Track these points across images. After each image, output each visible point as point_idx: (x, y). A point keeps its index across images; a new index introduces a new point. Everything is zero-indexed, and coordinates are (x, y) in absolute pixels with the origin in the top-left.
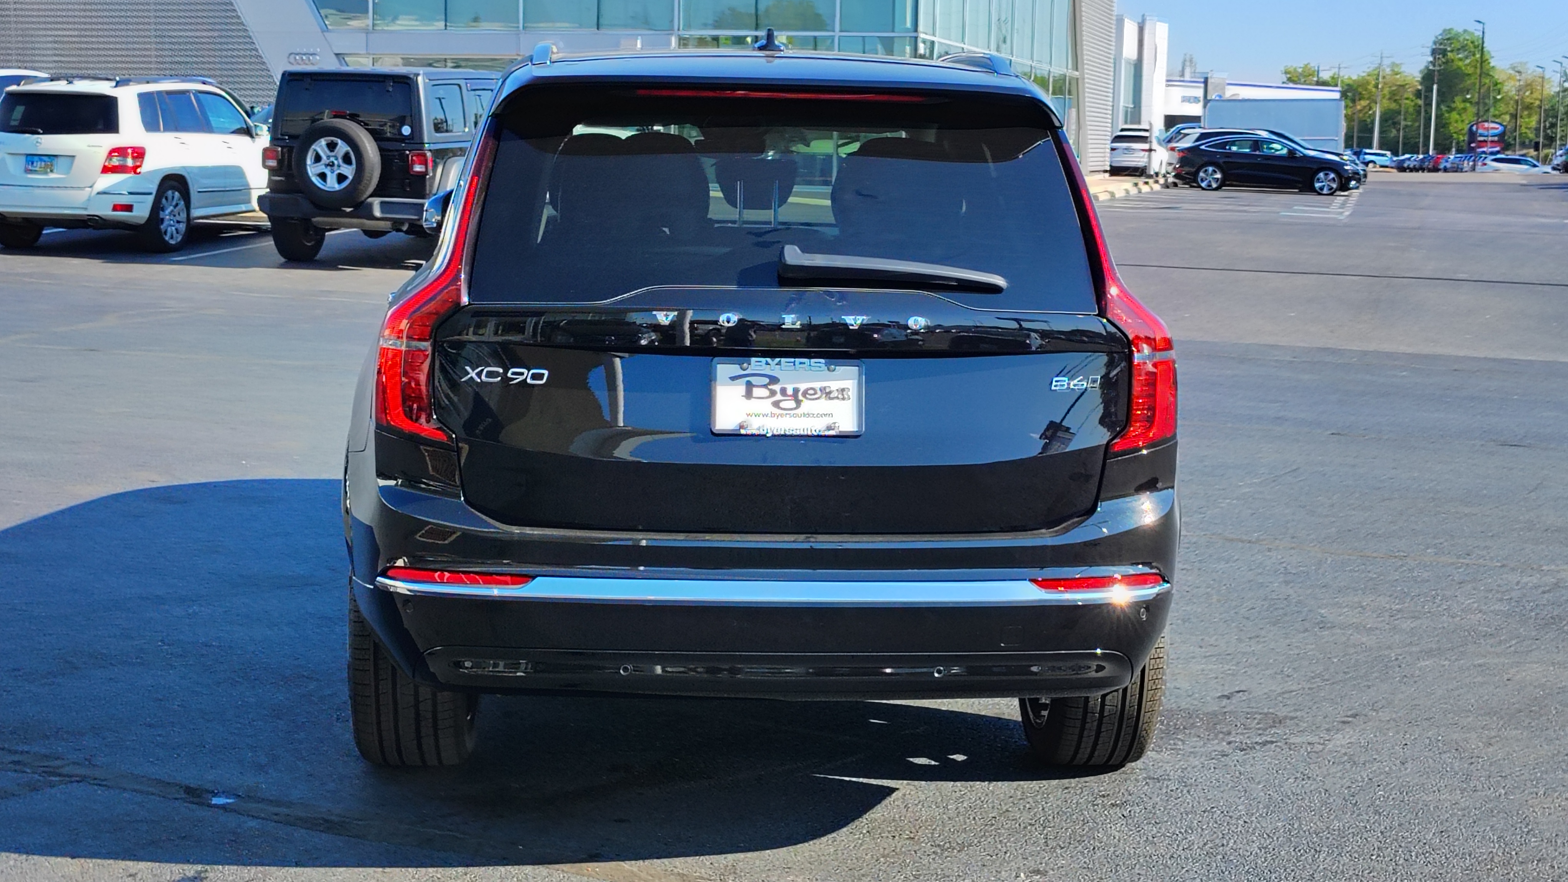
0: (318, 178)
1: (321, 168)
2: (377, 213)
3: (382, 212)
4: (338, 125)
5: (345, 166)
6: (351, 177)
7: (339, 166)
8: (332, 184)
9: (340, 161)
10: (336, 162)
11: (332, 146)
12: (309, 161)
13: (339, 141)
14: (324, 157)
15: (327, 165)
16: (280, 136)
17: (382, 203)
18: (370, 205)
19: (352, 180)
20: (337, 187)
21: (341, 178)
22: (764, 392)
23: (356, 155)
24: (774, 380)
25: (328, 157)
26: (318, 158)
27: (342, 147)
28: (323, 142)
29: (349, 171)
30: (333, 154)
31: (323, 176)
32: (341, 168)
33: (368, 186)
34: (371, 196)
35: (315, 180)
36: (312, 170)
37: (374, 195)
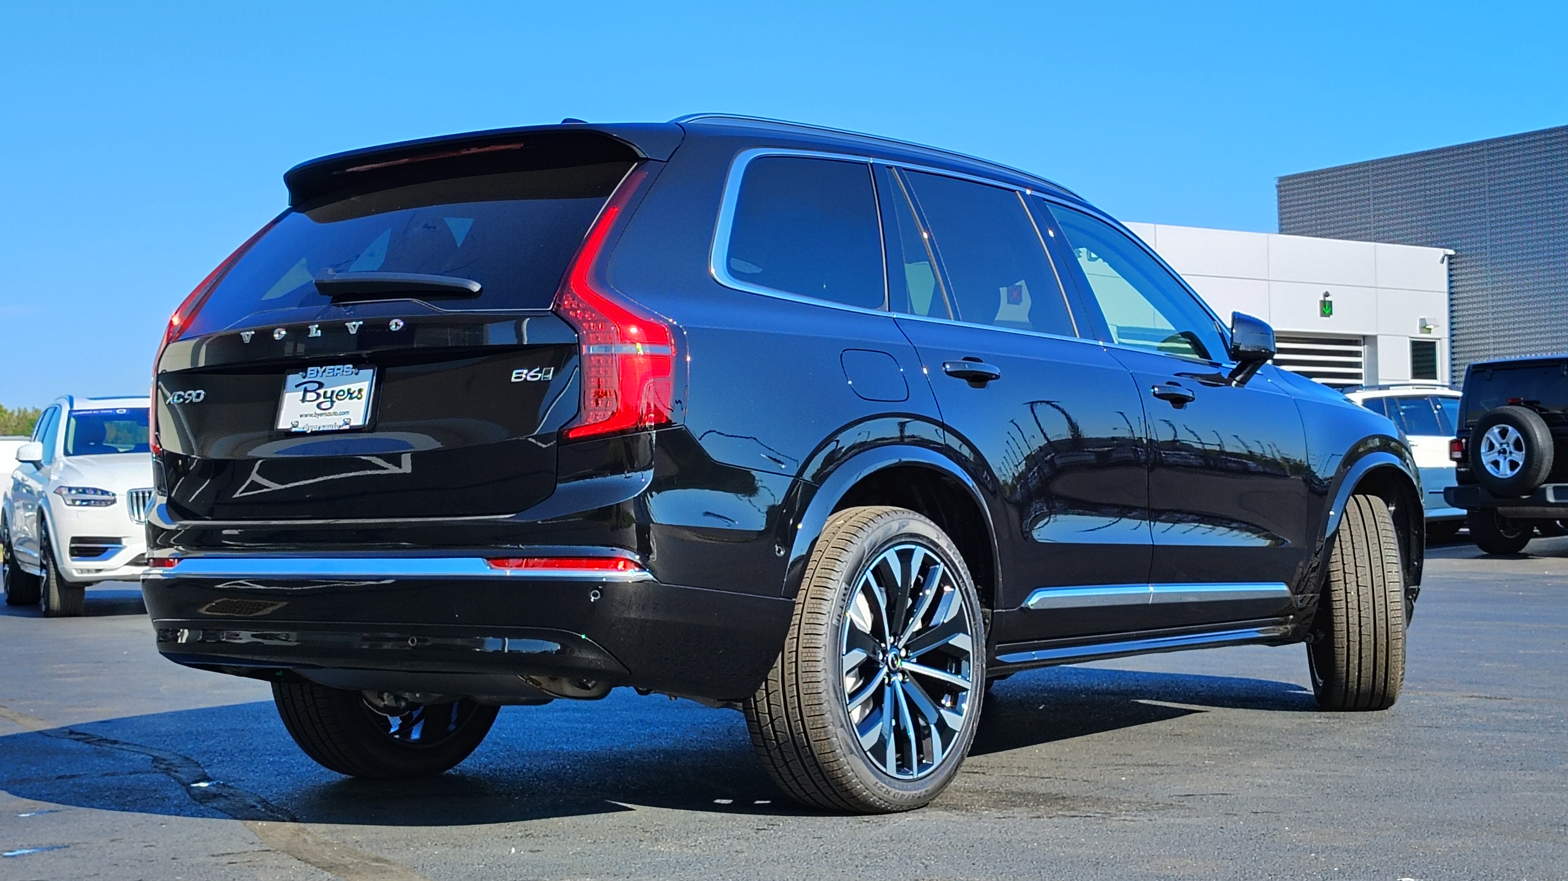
0: (1492, 466)
1: (1494, 456)
2: (1551, 499)
3: (1556, 498)
4: (1510, 413)
5: (1516, 452)
6: (1521, 463)
7: (1511, 453)
8: (1505, 472)
9: (1512, 448)
10: (1507, 449)
11: (1503, 433)
12: (1483, 450)
13: (1510, 428)
14: (1497, 445)
15: (1499, 452)
16: (1464, 428)
17: (1555, 488)
18: (1544, 490)
19: (1523, 466)
20: (1509, 473)
21: (1513, 465)
22: (314, 396)
23: (1526, 442)
24: (321, 385)
25: (1501, 444)
26: (1491, 447)
27: (1513, 434)
28: (1496, 430)
29: (1519, 457)
30: (1504, 441)
31: (1496, 464)
32: (1513, 455)
33: (1539, 470)
34: (1545, 482)
35: (1489, 468)
36: (1486, 458)
37: (1548, 481)
